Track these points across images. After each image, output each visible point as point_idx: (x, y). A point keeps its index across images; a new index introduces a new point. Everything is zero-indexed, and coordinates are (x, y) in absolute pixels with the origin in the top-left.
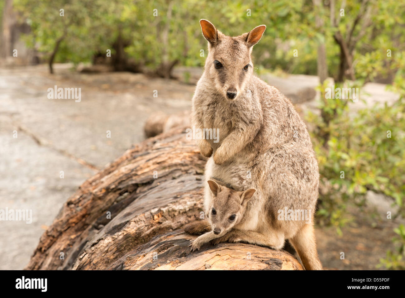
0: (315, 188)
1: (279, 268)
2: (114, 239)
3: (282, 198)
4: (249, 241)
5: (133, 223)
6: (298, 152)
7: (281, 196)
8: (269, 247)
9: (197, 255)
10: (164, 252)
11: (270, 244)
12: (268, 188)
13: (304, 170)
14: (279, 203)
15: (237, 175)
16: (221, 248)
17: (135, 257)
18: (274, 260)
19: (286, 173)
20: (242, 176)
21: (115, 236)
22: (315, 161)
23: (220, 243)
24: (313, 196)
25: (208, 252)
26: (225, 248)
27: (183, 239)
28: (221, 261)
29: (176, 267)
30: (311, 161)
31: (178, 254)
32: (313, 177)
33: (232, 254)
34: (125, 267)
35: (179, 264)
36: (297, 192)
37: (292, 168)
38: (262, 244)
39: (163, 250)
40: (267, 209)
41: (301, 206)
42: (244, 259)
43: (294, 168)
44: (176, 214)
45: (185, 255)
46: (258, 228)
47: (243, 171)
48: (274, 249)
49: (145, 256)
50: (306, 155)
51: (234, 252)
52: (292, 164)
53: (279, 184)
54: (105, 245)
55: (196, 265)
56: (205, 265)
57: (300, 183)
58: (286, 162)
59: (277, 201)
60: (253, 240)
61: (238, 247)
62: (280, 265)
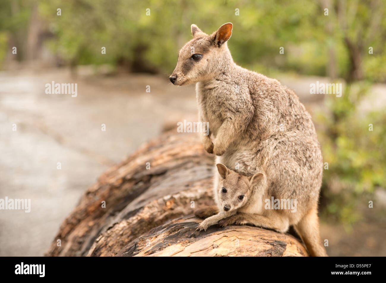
0: (317, 176)
1: (283, 249)
2: (129, 224)
3: (284, 184)
4: (255, 224)
5: (146, 209)
6: (301, 141)
7: (283, 182)
8: (274, 230)
9: (206, 236)
10: (174, 234)
11: (275, 227)
12: (271, 174)
13: (306, 158)
14: (281, 188)
15: (241, 162)
16: (228, 230)
17: (147, 238)
18: (278, 242)
19: (289, 160)
20: (246, 163)
21: (130, 220)
22: (318, 151)
23: (228, 225)
24: (315, 184)
25: (216, 233)
26: (232, 230)
27: (193, 222)
28: (228, 241)
29: (186, 247)
30: (314, 150)
31: (188, 235)
32: (315, 166)
33: (239, 236)
34: (138, 247)
35: (188, 244)
36: (299, 178)
37: (295, 156)
38: (268, 227)
39: (174, 231)
40: (270, 194)
41: (303, 192)
42: (250, 240)
43: (297, 156)
44: (188, 201)
45: (195, 236)
46: (263, 212)
47: (247, 157)
48: (279, 232)
49: (157, 237)
50: (309, 145)
51: (241, 234)
52: (295, 152)
53: (281, 170)
54: (120, 229)
55: (204, 245)
56: (213, 245)
57: (302, 170)
58: (289, 149)
59: (279, 186)
60: (259, 223)
61: (245, 230)
62: (284, 247)
